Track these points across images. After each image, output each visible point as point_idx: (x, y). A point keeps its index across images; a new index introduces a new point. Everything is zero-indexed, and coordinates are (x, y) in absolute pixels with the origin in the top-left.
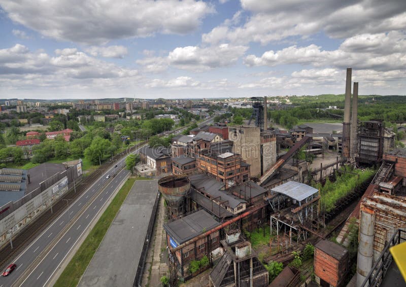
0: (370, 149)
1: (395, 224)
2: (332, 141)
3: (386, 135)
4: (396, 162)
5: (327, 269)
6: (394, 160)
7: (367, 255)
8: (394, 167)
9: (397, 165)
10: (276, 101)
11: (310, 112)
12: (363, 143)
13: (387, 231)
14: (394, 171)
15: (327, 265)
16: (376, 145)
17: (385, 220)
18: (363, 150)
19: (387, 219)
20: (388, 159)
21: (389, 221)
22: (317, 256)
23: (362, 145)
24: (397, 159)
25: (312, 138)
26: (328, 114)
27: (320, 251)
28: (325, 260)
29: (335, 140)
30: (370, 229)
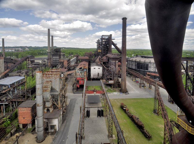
0: (56, 60)
1: (55, 78)
2: (44, 62)
3: (61, 54)
4: (64, 62)
5: (26, 116)
6: (63, 61)
7: (40, 95)
8: (63, 64)
9: (64, 63)
10: (20, 49)
11: (37, 52)
12: (54, 58)
13: (52, 81)
14: (63, 65)
15: (26, 114)
16: (58, 58)
17: (51, 77)
18: (54, 60)
19: (52, 77)
20: (61, 61)
21: (53, 77)
22: (19, 112)
23: (53, 59)
24: (64, 61)
25: (34, 61)
26: (45, 53)
27: (21, 108)
28: (24, 112)
29: (46, 61)
30: (40, 80)
